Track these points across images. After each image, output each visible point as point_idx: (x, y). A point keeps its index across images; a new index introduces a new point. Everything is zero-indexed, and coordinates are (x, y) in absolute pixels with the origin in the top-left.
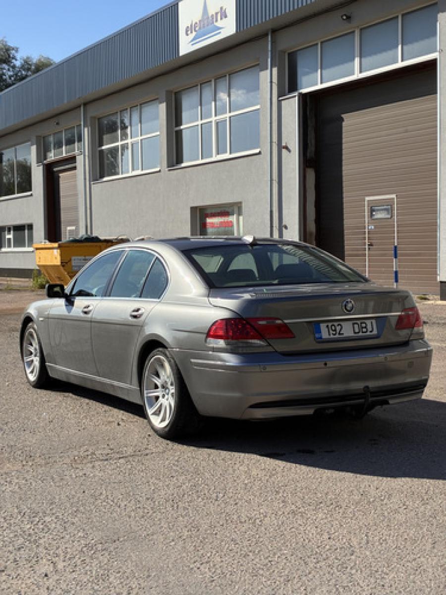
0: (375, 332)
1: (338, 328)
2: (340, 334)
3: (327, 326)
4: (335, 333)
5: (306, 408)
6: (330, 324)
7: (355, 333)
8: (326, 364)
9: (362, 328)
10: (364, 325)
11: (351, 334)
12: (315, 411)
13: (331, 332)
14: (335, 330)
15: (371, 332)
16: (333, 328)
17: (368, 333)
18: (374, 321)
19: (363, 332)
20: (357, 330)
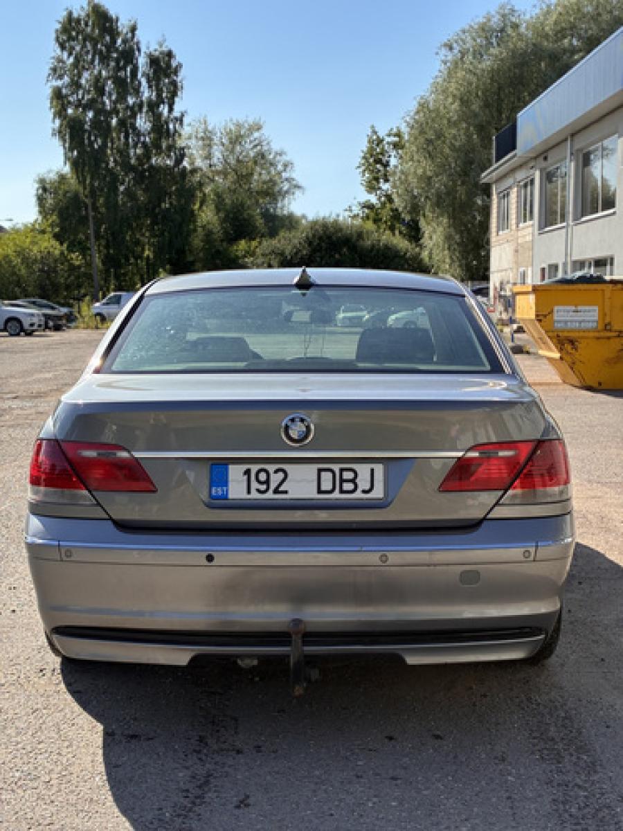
0: (378, 493)
1: (276, 479)
2: (276, 491)
3: (248, 472)
4: (263, 487)
5: (174, 649)
6: (254, 468)
7: (320, 491)
8: (210, 558)
9: (342, 481)
10: (348, 475)
11: (310, 492)
12: (194, 660)
13: (255, 485)
14: (267, 482)
15: (364, 492)
16: (263, 477)
17: (358, 495)
18: (379, 469)
19: (342, 491)
20: (327, 485)
